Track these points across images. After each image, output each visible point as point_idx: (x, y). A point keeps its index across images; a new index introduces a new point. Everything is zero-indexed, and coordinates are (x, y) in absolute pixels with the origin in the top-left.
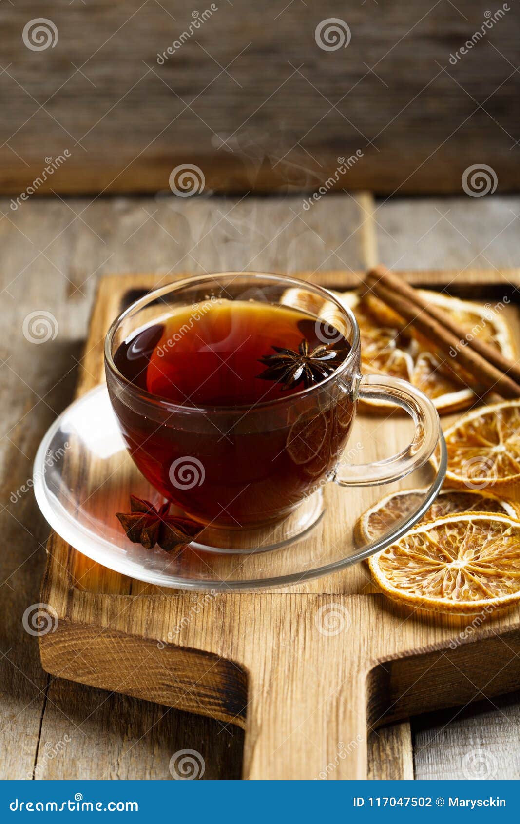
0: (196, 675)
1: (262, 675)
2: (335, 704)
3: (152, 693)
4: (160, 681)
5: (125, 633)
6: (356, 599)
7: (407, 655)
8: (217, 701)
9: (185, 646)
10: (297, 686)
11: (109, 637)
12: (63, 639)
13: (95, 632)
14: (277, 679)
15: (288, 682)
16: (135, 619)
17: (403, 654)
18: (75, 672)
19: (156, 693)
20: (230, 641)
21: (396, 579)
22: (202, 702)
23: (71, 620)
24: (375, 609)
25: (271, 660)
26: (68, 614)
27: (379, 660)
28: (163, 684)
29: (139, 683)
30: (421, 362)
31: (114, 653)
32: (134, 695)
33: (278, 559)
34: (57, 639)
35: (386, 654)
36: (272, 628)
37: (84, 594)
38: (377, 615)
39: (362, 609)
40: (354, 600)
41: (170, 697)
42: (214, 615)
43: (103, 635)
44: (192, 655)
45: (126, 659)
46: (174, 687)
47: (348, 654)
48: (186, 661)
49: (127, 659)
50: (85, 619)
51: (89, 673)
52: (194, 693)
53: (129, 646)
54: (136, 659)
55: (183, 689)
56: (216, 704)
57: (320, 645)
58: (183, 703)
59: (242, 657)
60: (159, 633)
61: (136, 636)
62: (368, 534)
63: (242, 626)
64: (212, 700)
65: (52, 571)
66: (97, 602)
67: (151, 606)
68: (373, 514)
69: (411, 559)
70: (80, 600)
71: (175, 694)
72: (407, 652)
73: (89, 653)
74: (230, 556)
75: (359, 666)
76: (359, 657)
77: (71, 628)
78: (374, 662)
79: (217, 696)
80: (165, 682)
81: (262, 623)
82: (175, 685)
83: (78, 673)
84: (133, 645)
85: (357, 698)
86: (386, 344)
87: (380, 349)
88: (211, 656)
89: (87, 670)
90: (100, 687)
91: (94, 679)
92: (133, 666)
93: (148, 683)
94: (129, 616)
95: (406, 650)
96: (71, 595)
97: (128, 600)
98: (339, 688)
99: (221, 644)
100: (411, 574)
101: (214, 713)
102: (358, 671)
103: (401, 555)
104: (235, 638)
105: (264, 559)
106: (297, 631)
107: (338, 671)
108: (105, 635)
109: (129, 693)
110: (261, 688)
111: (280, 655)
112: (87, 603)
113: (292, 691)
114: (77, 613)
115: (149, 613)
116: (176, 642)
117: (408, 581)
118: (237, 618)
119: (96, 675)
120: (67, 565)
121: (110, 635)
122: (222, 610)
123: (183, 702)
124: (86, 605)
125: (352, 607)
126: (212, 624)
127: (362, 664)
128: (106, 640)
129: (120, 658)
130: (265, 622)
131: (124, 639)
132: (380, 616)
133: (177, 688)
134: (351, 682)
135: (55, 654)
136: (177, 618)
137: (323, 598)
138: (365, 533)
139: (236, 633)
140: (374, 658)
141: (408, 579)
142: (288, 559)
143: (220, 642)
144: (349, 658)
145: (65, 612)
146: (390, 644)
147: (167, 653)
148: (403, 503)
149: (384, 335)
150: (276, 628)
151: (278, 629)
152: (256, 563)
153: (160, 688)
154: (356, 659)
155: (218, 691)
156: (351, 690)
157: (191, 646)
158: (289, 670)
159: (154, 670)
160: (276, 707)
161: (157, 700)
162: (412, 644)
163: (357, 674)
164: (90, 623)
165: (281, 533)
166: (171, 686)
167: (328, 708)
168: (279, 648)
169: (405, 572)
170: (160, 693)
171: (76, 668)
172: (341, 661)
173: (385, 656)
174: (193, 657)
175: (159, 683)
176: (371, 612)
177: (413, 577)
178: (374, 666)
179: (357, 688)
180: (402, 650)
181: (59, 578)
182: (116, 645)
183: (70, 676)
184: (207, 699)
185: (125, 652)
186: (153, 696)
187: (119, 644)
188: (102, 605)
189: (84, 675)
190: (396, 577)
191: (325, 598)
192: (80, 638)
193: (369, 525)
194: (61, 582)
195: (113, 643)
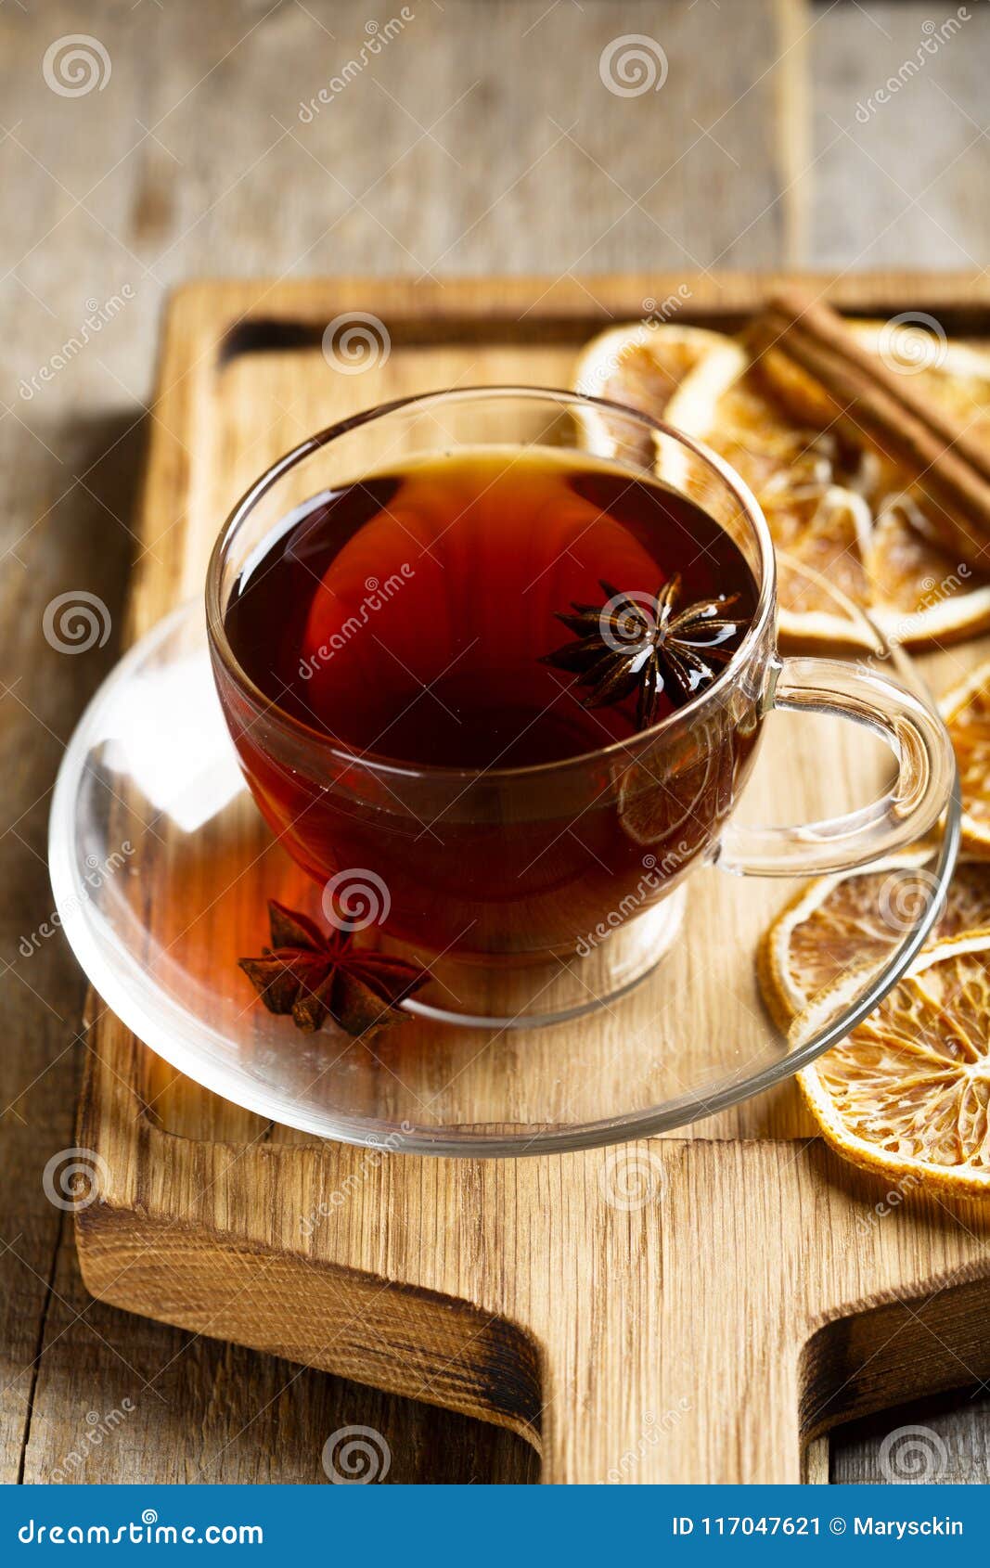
0: (425, 1337)
1: (571, 1357)
2: (733, 1432)
3: (328, 1357)
4: (345, 1339)
5: (268, 1247)
6: (769, 1155)
7: (884, 1301)
8: (470, 1386)
9: (401, 1280)
10: (648, 1384)
11: (232, 1250)
12: (130, 1244)
13: (200, 1238)
14: (604, 1368)
15: (630, 1376)
16: (287, 1209)
17: (877, 1300)
18: (157, 1303)
19: (335, 1358)
20: (498, 1266)
21: (855, 1107)
22: (437, 1383)
23: (147, 1211)
24: (812, 1181)
25: (590, 1316)
26: (141, 1199)
27: (825, 1317)
28: (351, 1344)
29: (298, 1337)
30: (887, 520)
31: (244, 1280)
32: (287, 1355)
33: (594, 1041)
34: (118, 1243)
35: (841, 1301)
36: (589, 1235)
37: (174, 1143)
38: (817, 1197)
39: (783, 1184)
40: (764, 1158)
41: (366, 1368)
42: (460, 1197)
43: (219, 1246)
44: (415, 1301)
45: (270, 1292)
46: (375, 1351)
47: (757, 1301)
48: (402, 1310)
49: (273, 1293)
50: (177, 1210)
51: (188, 1309)
52: (419, 1367)
53: (277, 1271)
54: (292, 1295)
55: (394, 1358)
56: (468, 1391)
57: (696, 1277)
58: (394, 1381)
59: (526, 1310)
60: (343, 1246)
61: (291, 1254)
62: (789, 981)
63: (523, 1226)
64: (458, 1383)
65: (99, 1081)
66: (201, 1166)
67: (322, 1176)
68: (799, 926)
69: (887, 1049)
70: (165, 1161)
71: (377, 1364)
72: (886, 1295)
73: (188, 1274)
74: (488, 1032)
75: (781, 1332)
76: (782, 1312)
77: (147, 1227)
78: (814, 1321)
79: (470, 1377)
80: (357, 1342)
81: (565, 1220)
82: (379, 1348)
83: (164, 1306)
84: (285, 1269)
85: (780, 1415)
86: (810, 470)
87: (797, 485)
88: (459, 1305)
89: (183, 1304)
90: (213, 1335)
91: (200, 1321)
92: (284, 1307)
93: (318, 1340)
94: (275, 1203)
95: (883, 1289)
96: (144, 1145)
97: (270, 1158)
98: (741, 1392)
99: (477, 1275)
100: (887, 1092)
101: (462, 1405)
102: (781, 1347)
103: (862, 1037)
104: (509, 1259)
105: (562, 1040)
106: (644, 1239)
107: (737, 1347)
108: (224, 1246)
109: (276, 1352)
110: (571, 1391)
111: (609, 1303)
112: (181, 1166)
113: (639, 1398)
114: (160, 1196)
115: (318, 1194)
116: (380, 1271)
117: (882, 1110)
118: (511, 1206)
119: (203, 1314)
120: (133, 1064)
121: (235, 1247)
122: (477, 1184)
123: (396, 1379)
124: (178, 1173)
125: (762, 1178)
126: (457, 1222)
127: (789, 1327)
128: (227, 1256)
129: (255, 1290)
130: (572, 1215)
131: (265, 1258)
132: (823, 1200)
133: (383, 1354)
134: (765, 1374)
135: (112, 1268)
136: (379, 1204)
137: (697, 1152)
138: (781, 979)
139: (510, 1244)
140: (815, 1312)
141: (881, 1105)
142: (615, 1040)
143: (475, 1269)
144: (760, 1311)
145: (135, 1191)
146: (847, 1274)
147: (361, 1292)
148: (862, 894)
149: (804, 448)
150: (598, 1232)
151: (601, 1236)
152: (546, 1049)
153: (343, 1351)
154: (775, 1314)
155: (472, 1369)
156: (768, 1394)
157: (412, 1279)
158: (630, 1344)
159: (331, 1317)
160: (605, 1441)
161: (338, 1371)
162: (895, 1274)
163: (778, 1353)
164: (190, 1219)
165: (596, 972)
166: (369, 1350)
167: (719, 1444)
168: (605, 1283)
169: (875, 1086)
170: (344, 1359)
171: (159, 1296)
172: (742, 1318)
173: (838, 1305)
174: (417, 1305)
175: (343, 1342)
176: (804, 1189)
177: (891, 1099)
178: (815, 1330)
179: (779, 1390)
180: (874, 1290)
181: (117, 1099)
182: (247, 1265)
183: (147, 1309)
184: (447, 1380)
185: (266, 1279)
186: (329, 1362)
187: (255, 1265)
188: (213, 1174)
189: (174, 1311)
190: (854, 1101)
191: (700, 1153)
192: (168, 1246)
193: (792, 957)
194: (122, 1111)
195: (241, 1261)
